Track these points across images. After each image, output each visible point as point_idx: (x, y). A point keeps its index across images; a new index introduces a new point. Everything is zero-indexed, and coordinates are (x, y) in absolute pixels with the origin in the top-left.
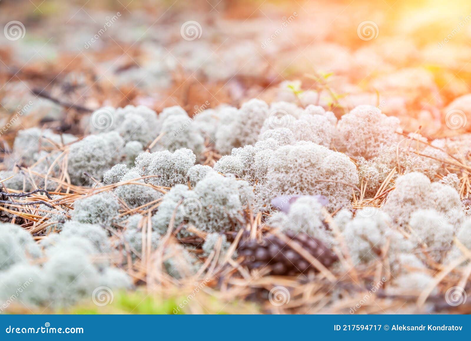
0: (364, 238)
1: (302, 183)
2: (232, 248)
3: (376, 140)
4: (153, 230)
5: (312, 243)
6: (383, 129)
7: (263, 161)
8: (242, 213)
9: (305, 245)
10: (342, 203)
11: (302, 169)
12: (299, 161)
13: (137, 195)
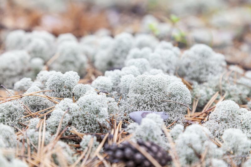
0: (191, 146)
1: (152, 102)
2: (100, 146)
3: (207, 70)
4: (47, 130)
5: (154, 148)
6: (212, 63)
7: (127, 83)
8: (109, 120)
9: (149, 149)
10: (179, 117)
11: (153, 92)
12: (151, 87)
13: (37, 103)
